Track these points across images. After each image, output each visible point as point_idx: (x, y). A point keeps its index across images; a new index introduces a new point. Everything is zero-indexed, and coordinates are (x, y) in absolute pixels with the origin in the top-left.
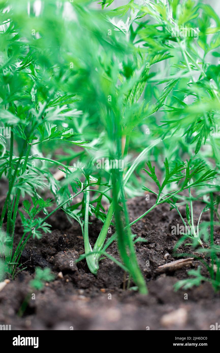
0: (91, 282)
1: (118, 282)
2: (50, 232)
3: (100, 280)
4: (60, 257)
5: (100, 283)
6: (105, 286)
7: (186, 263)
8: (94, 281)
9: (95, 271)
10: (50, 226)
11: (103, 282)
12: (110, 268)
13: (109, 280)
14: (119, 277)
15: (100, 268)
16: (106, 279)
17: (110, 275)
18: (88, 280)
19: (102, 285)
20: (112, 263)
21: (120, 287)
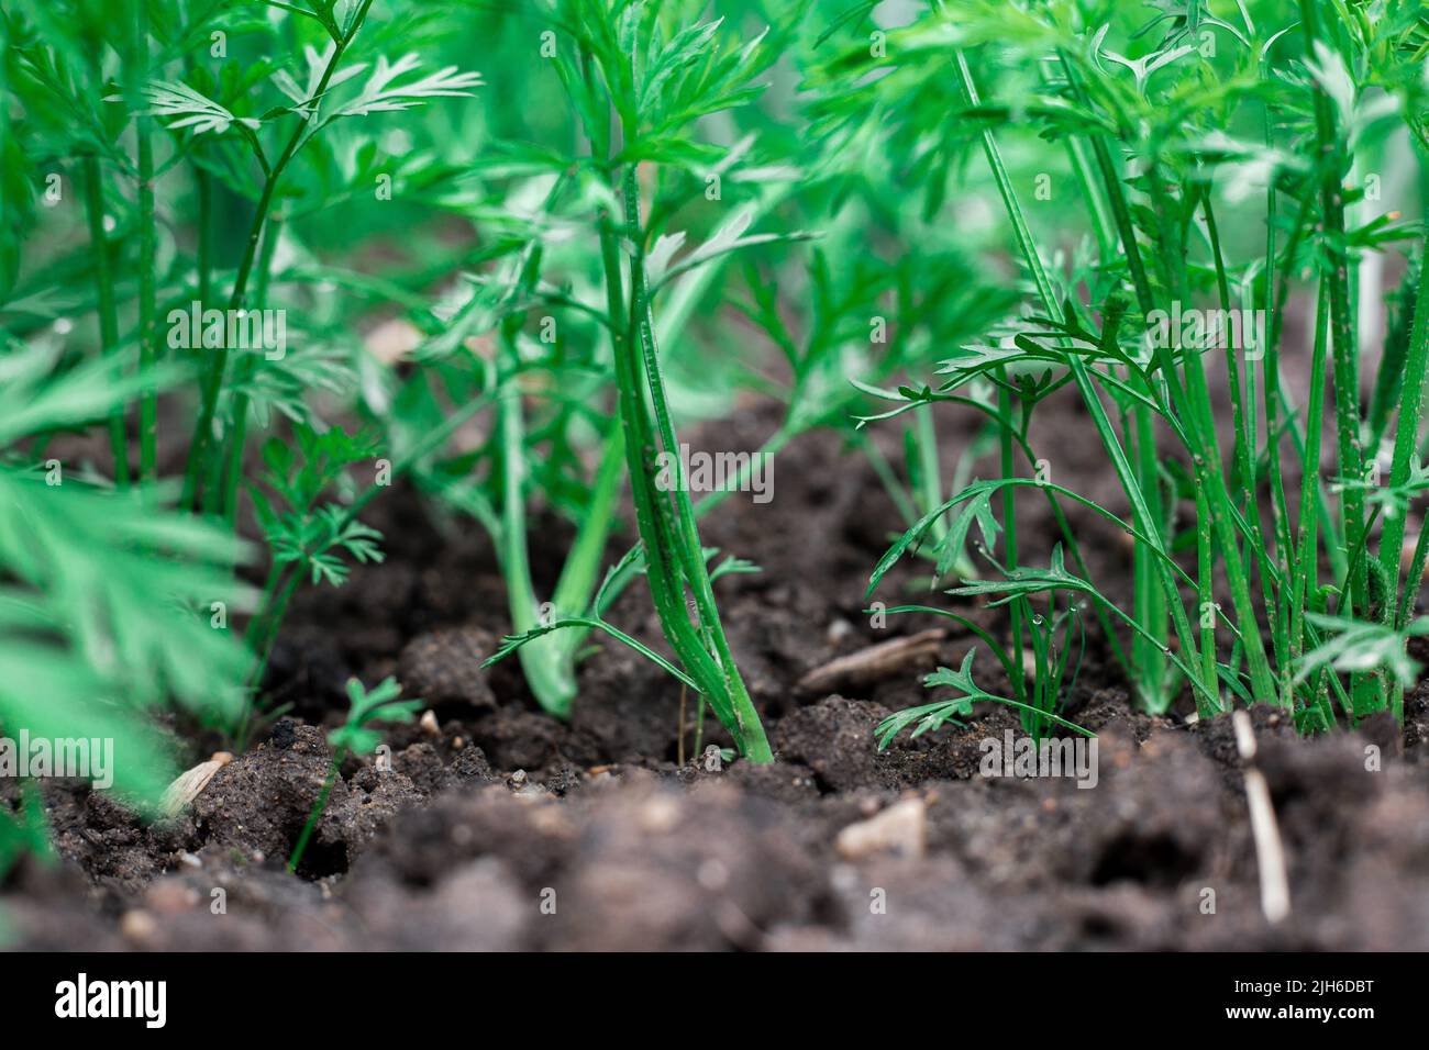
0: (551, 747)
1: (658, 738)
2: (378, 557)
3: (587, 737)
4: (422, 654)
5: (586, 748)
6: (606, 757)
7: (913, 651)
8: (562, 738)
9: (563, 704)
10: (376, 534)
11: (595, 743)
12: (619, 686)
13: (620, 732)
14: (657, 722)
15: (583, 689)
16: (607, 732)
17: (622, 716)
18: (538, 739)
19: (594, 755)
20: (627, 667)
21: (662, 757)
